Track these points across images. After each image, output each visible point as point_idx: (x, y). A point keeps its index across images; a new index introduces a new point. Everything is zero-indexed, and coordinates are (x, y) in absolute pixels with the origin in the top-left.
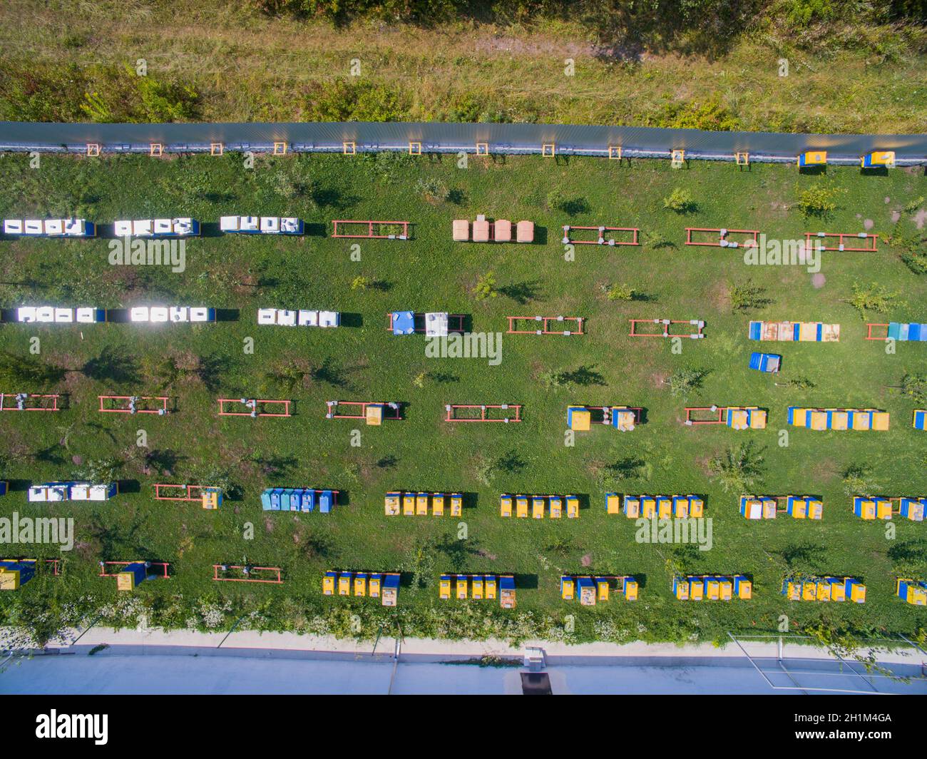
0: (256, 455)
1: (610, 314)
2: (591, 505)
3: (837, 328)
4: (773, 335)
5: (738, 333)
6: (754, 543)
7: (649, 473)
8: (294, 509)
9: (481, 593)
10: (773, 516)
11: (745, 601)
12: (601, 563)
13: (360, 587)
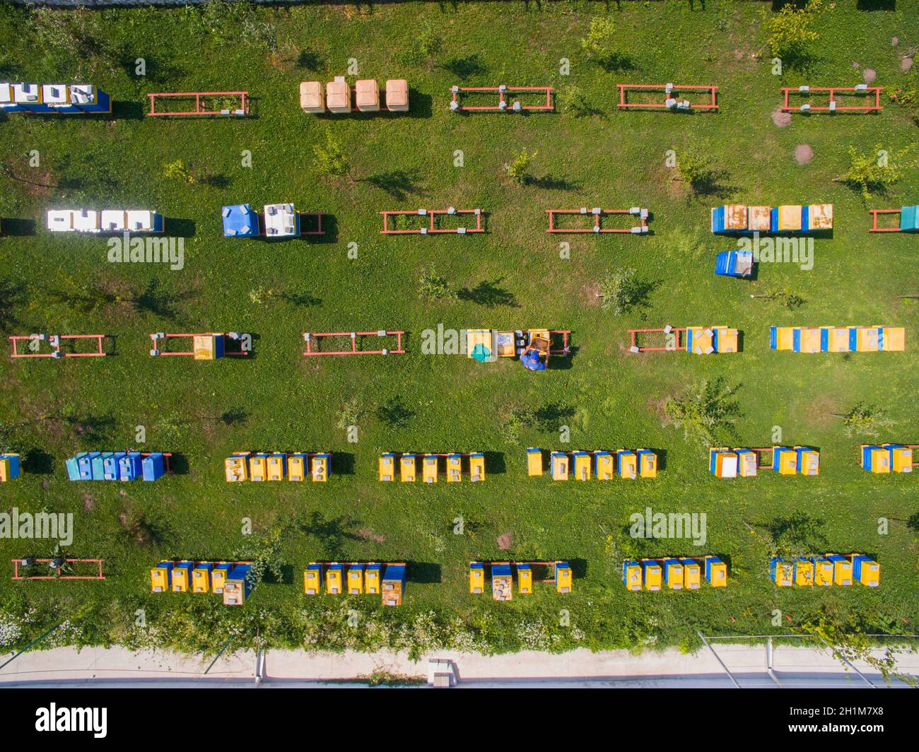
0: (68, 410)
1: (522, 207)
2: (508, 466)
3: (828, 209)
4: (741, 221)
5: (697, 228)
6: (730, 513)
7: (585, 422)
8: (108, 477)
9: (359, 585)
10: (753, 473)
11: (720, 589)
12: (525, 544)
13: (200, 582)
